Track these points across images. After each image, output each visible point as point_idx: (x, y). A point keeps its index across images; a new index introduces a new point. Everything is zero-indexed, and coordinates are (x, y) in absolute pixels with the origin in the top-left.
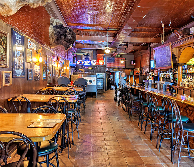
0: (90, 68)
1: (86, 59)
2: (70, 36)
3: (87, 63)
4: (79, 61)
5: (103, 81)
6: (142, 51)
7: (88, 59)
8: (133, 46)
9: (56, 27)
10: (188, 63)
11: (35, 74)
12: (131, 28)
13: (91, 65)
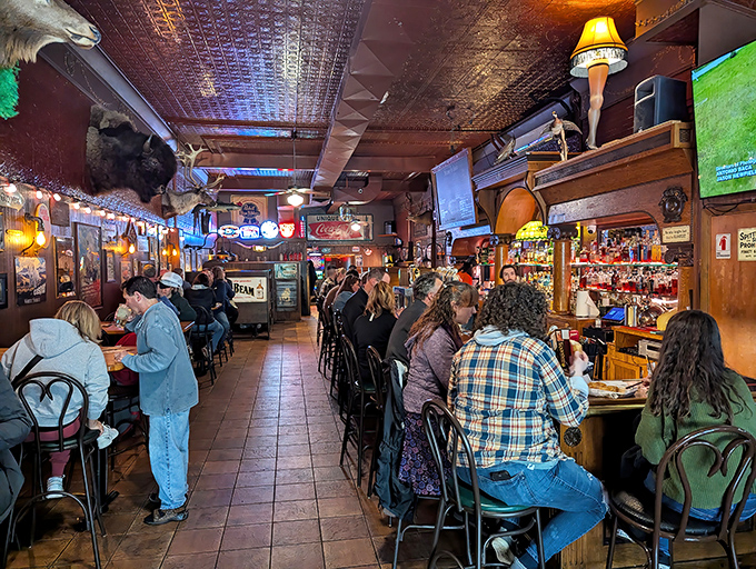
0: (259, 248)
1: (246, 221)
2: (154, 160)
3: (249, 232)
4: (225, 227)
5: (295, 287)
6: (414, 194)
7: (253, 221)
8: (381, 181)
9: (109, 132)
10: (520, 235)
11: (18, 284)
12: (355, 134)
13: (261, 241)
